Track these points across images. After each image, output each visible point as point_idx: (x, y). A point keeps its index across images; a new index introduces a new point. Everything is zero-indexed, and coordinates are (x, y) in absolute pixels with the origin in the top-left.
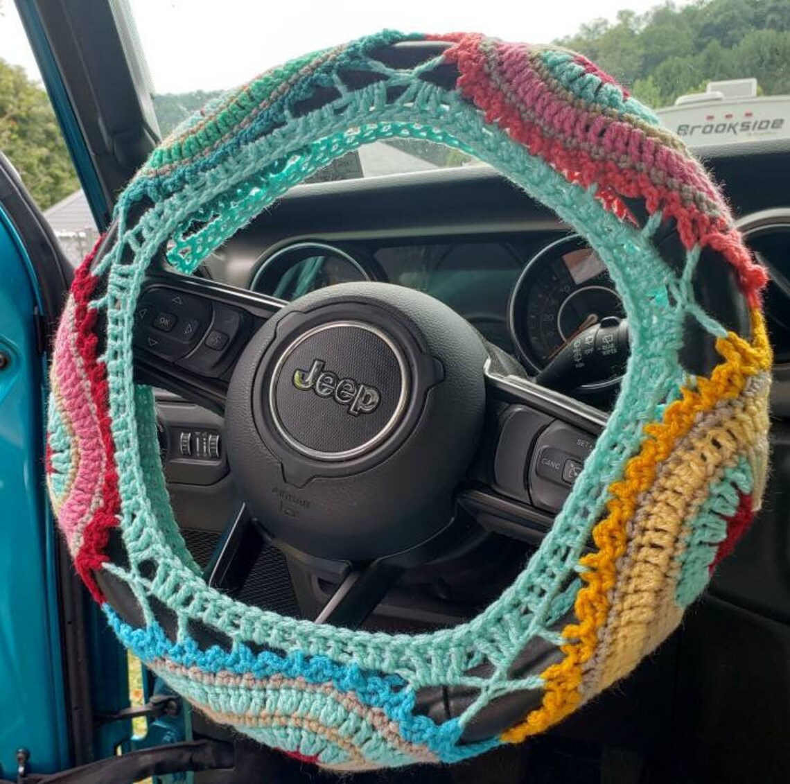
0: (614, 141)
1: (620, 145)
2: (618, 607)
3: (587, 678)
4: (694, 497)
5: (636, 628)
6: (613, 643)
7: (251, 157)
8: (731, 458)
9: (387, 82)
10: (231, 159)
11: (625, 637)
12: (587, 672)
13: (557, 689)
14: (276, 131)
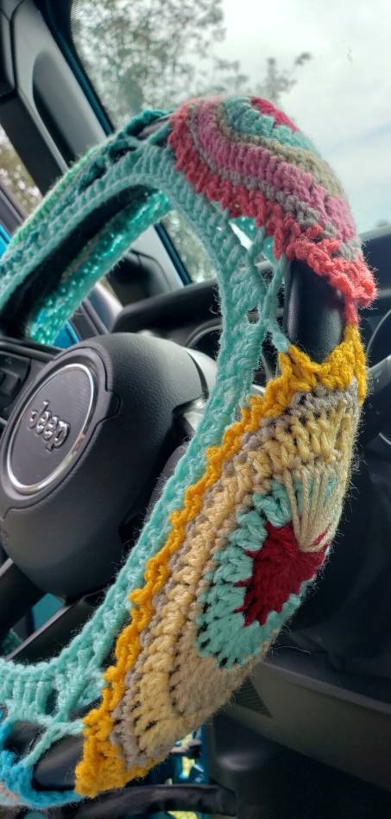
0: (248, 167)
1: (252, 168)
2: (144, 652)
3: (118, 729)
4: (220, 526)
5: (155, 676)
6: (138, 691)
7: (52, 232)
8: (261, 484)
9: (133, 152)
10: (40, 237)
11: (145, 684)
12: (118, 722)
13: (91, 738)
14: (67, 208)
